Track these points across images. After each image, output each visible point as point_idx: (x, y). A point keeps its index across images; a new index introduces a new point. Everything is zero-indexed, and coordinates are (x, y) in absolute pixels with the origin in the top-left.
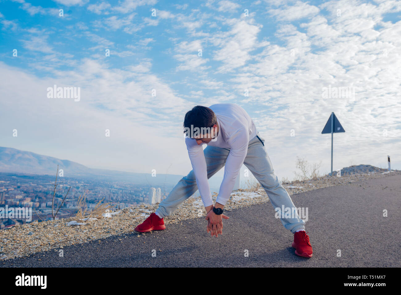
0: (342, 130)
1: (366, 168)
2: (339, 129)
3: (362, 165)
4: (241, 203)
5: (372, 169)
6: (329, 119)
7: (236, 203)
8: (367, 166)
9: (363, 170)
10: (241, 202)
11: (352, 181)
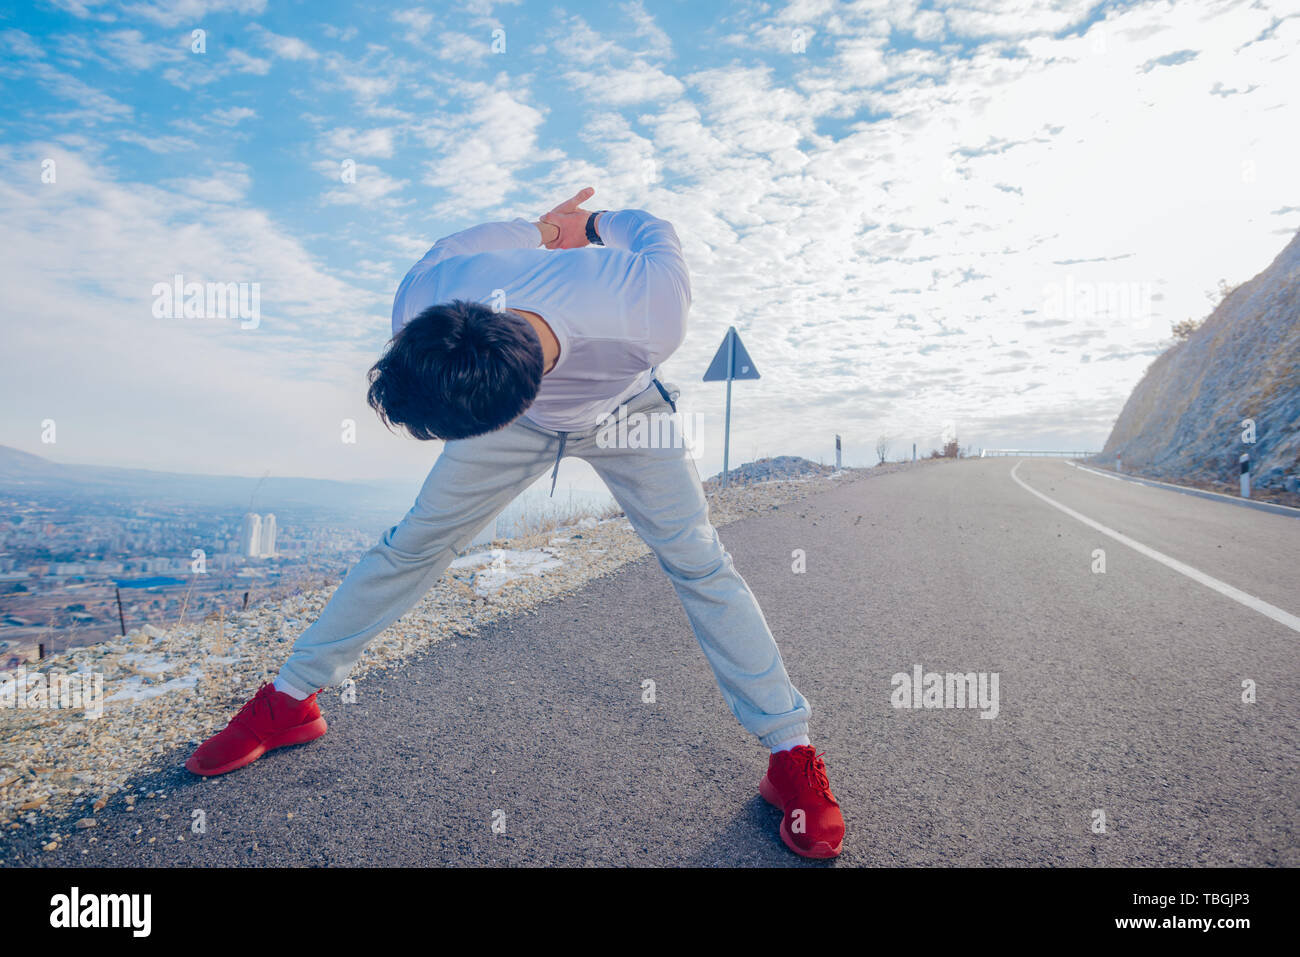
0: (753, 374)
1: (793, 464)
2: (745, 370)
3: (784, 458)
4: (505, 599)
5: (806, 466)
6: (723, 344)
7: (490, 600)
8: (796, 460)
9: (787, 469)
10: (507, 596)
11: (777, 503)
